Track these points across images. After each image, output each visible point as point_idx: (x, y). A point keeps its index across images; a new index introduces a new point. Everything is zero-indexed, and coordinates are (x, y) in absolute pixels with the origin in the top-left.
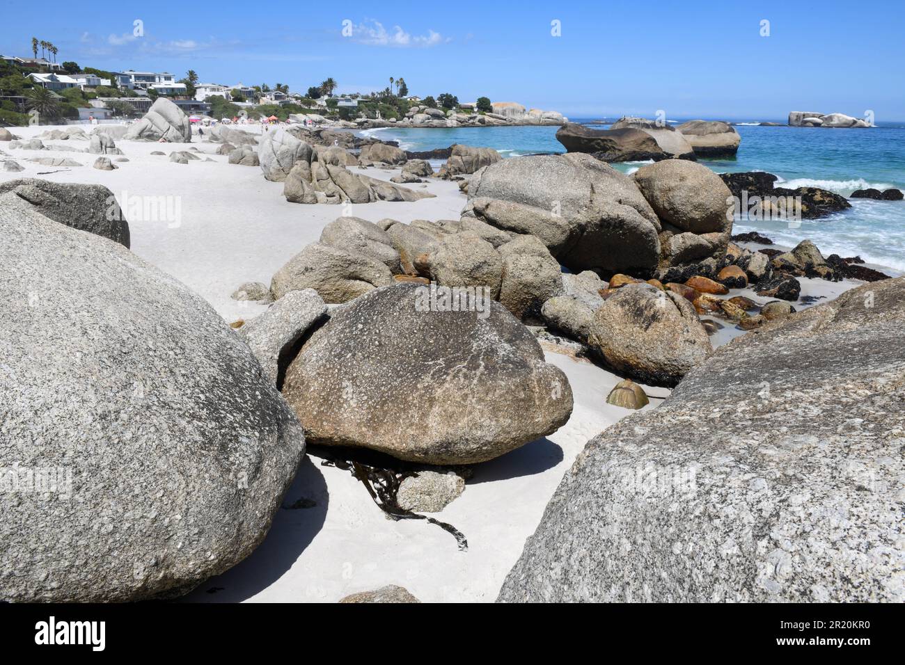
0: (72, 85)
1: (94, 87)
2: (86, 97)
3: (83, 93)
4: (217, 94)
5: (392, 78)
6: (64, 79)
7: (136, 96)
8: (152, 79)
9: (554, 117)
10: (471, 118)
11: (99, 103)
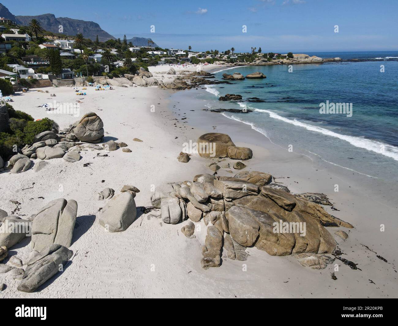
0: (157, 54)
1: (162, 54)
2: (160, 58)
3: (159, 56)
4: (194, 56)
5: (252, 48)
6: (155, 53)
7: (172, 57)
8: (177, 51)
9: (318, 60)
10: (278, 61)
11: (163, 59)
